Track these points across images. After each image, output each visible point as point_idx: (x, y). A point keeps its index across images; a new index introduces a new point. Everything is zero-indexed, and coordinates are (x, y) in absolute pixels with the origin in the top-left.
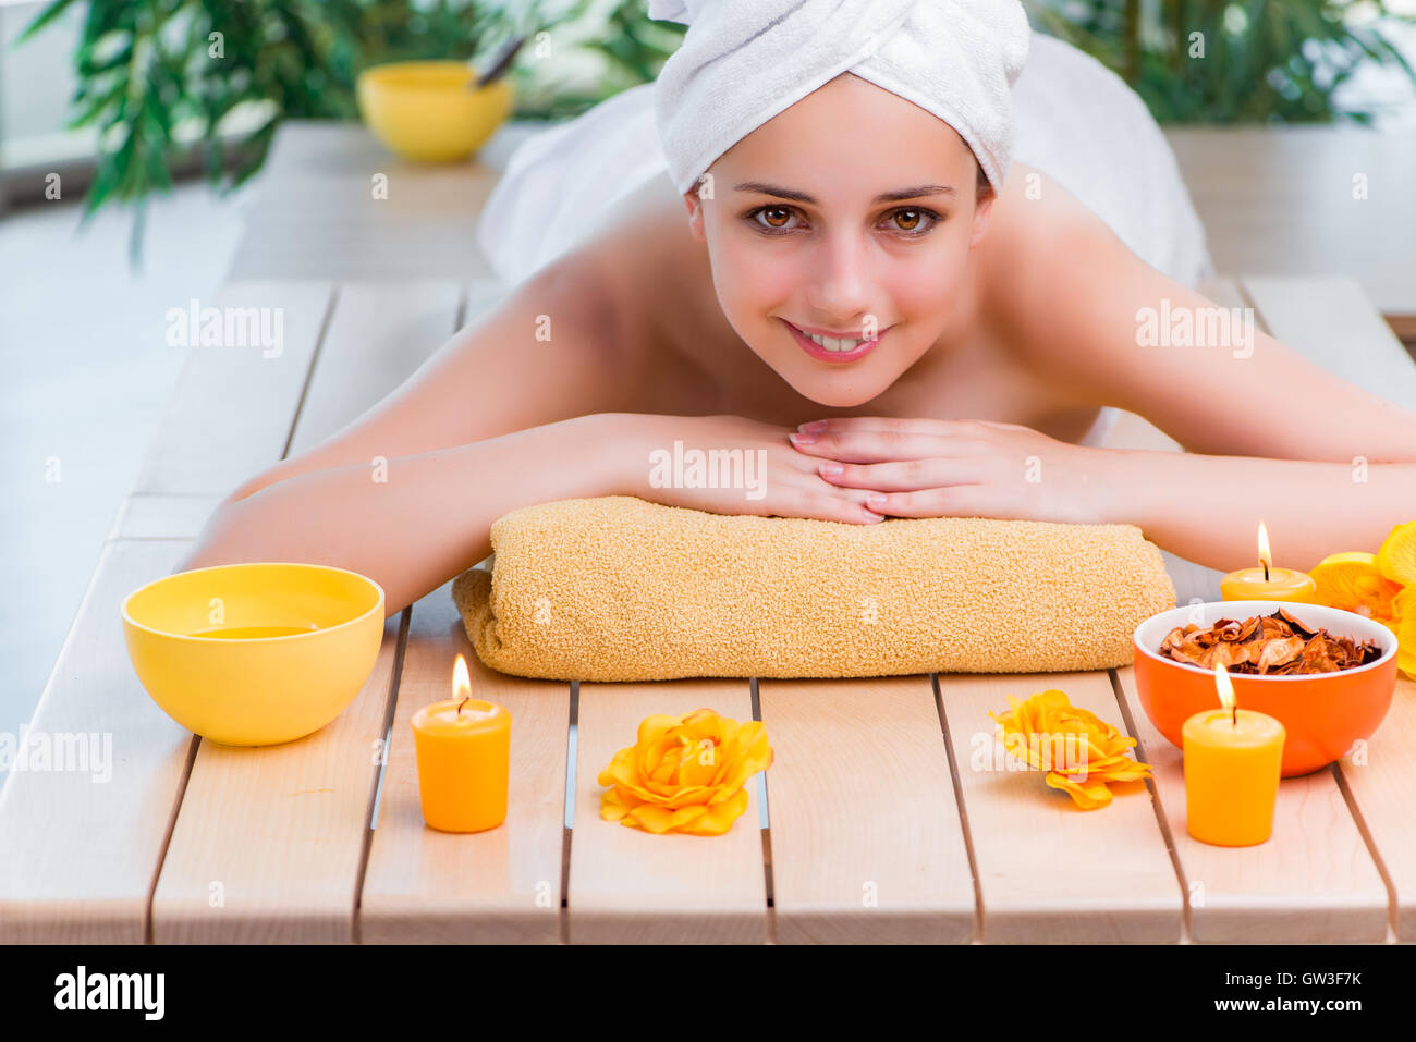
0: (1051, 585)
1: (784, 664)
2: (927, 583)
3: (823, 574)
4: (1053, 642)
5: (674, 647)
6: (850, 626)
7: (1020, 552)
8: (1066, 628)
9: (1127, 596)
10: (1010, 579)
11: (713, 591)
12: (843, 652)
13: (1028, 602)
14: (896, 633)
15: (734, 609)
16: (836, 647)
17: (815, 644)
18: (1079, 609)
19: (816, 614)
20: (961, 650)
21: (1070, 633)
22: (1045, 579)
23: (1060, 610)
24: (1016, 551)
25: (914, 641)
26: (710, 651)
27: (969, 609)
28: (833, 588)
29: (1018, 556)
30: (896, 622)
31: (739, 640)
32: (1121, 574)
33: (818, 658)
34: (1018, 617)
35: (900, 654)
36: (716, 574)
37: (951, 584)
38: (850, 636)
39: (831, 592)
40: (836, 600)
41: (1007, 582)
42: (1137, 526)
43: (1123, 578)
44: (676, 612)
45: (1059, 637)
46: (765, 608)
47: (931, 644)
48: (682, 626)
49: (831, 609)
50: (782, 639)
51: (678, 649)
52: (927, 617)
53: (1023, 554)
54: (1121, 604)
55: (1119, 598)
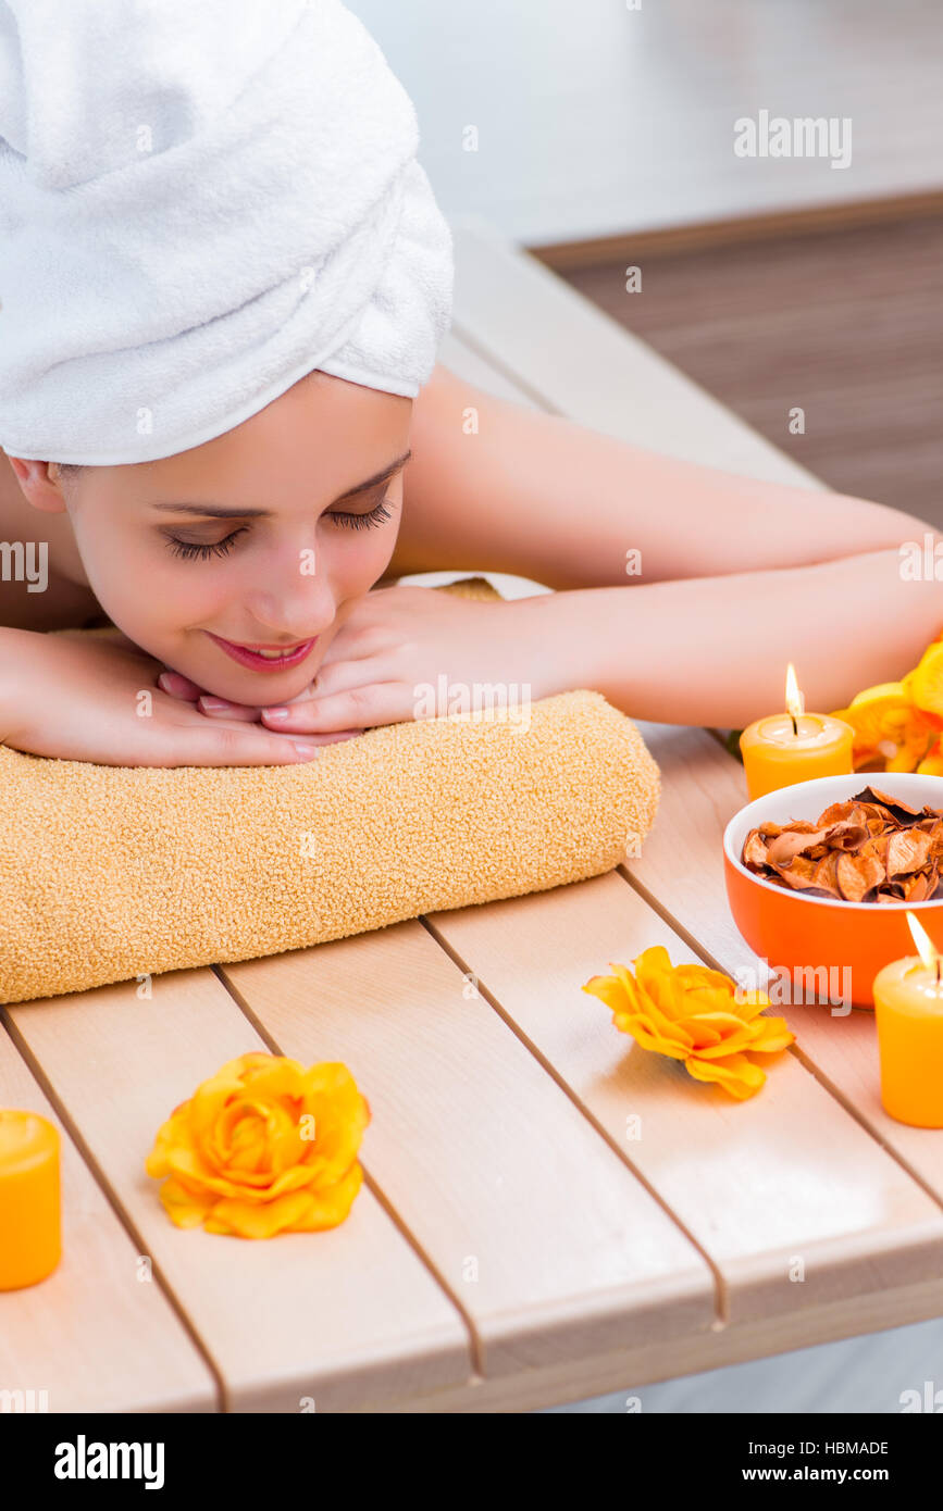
0: (533, 795)
1: (237, 950)
2: (388, 819)
3: (261, 830)
4: (547, 864)
5: (105, 954)
6: (308, 890)
7: (485, 761)
8: (559, 845)
9: (622, 790)
10: (484, 797)
11: (137, 873)
12: (303, 924)
13: (511, 821)
14: (364, 889)
15: (169, 894)
16: (294, 919)
17: (269, 919)
18: (571, 818)
19: (265, 882)
20: (443, 895)
21: (565, 849)
22: (524, 789)
23: (550, 824)
24: (481, 761)
25: (386, 894)
26: (150, 950)
27: (444, 842)
28: (278, 846)
29: (485, 766)
30: (362, 875)
31: (182, 932)
32: (609, 765)
33: (276, 935)
34: (503, 841)
35: (372, 913)
36: (137, 851)
37: (416, 815)
38: (310, 903)
39: (275, 850)
40: (285, 860)
41: (481, 801)
42: (600, 693)
43: (612, 769)
44: (104, 909)
45: (553, 856)
46: (208, 885)
47: (408, 894)
48: (113, 927)
49: (281, 872)
50: (230, 921)
51: (111, 955)
52: (397, 861)
53: (490, 761)
54: (618, 802)
55: (615, 794)
